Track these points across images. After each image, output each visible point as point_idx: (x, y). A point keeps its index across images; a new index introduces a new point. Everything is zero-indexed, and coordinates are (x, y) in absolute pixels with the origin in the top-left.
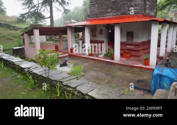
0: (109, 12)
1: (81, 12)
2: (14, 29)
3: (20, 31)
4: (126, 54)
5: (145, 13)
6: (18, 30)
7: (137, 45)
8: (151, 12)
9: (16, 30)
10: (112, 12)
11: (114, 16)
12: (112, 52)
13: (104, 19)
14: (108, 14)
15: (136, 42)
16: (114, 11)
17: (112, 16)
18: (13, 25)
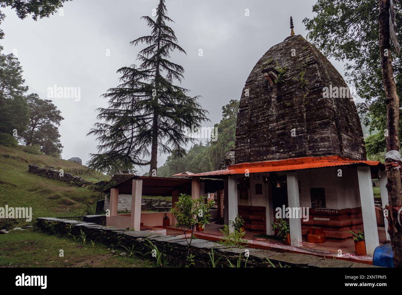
0: (273, 153)
1: (206, 156)
2: (76, 185)
3: (89, 188)
4: (313, 233)
5: (342, 153)
6: (84, 185)
7: (335, 215)
8: (353, 153)
9: (80, 186)
10: (279, 152)
11: (283, 158)
12: (286, 228)
13: (263, 165)
14: (271, 156)
15: (332, 210)
16: (282, 151)
17: (279, 159)
18: (75, 177)
